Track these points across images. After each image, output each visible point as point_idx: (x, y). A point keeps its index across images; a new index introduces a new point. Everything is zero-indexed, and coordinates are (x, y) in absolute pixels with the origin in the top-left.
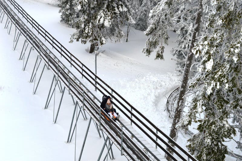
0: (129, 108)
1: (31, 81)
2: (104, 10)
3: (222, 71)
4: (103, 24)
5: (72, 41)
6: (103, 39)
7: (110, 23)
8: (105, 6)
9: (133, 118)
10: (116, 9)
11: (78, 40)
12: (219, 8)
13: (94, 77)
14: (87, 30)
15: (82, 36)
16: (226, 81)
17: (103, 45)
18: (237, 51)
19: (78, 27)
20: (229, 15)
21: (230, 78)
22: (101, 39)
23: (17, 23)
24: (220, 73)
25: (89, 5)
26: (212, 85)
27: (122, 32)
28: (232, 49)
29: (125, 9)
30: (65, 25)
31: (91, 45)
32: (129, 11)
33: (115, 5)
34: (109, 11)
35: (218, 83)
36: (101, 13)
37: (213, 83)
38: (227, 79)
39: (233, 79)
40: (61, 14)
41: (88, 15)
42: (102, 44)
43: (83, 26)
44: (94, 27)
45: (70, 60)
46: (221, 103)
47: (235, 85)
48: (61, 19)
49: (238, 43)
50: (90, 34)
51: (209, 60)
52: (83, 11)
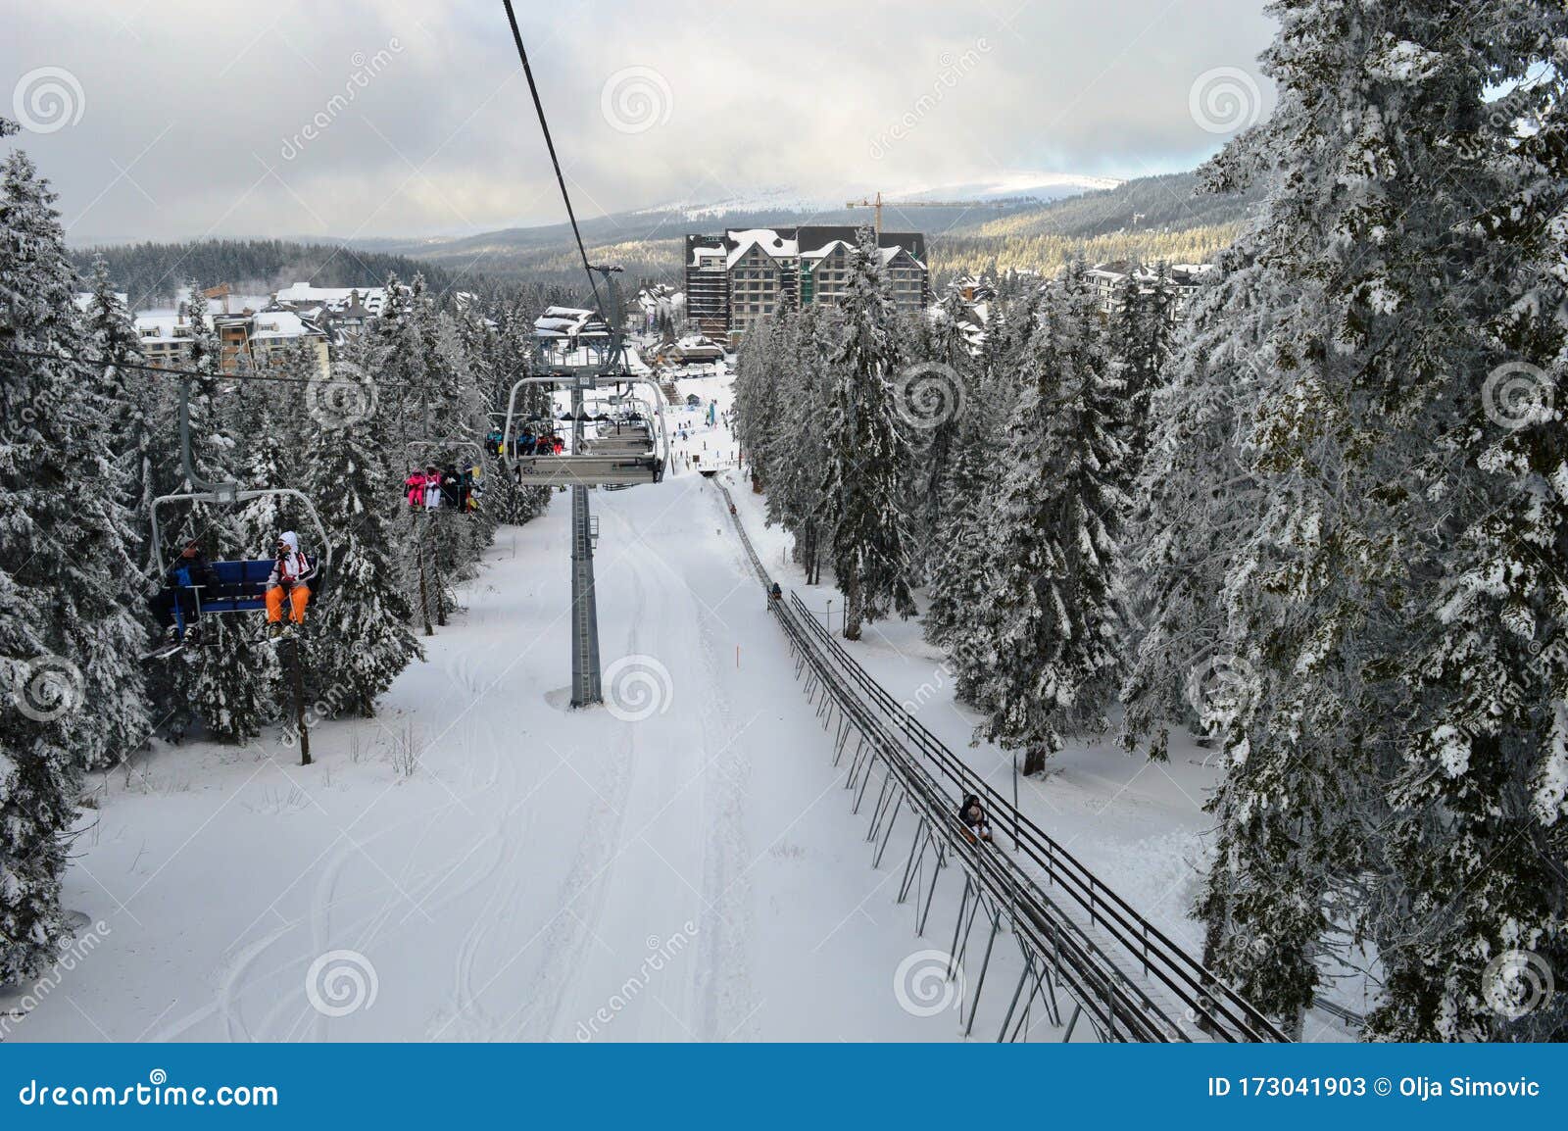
0: (1086, 881)
1: (871, 838)
2: (1055, 664)
3: (1274, 768)
4: (1054, 699)
5: (975, 744)
6: (1056, 736)
7: (1072, 696)
8: (1059, 653)
9: (1098, 908)
10: (1086, 659)
11: (991, 740)
12: (1254, 624)
13: (1011, 815)
14: (1014, 714)
15: (1001, 729)
16: (1282, 790)
17: (1056, 754)
18: (1295, 716)
19: (992, 707)
20: (1274, 638)
21: (1292, 784)
22: (1050, 737)
23: (844, 698)
24: (1267, 772)
25: (1018, 651)
26: (1250, 800)
27: (1105, 719)
28: (1285, 713)
29: (1110, 660)
30: (966, 707)
31: (1028, 755)
32: (1122, 665)
33: (1083, 650)
34: (1068, 666)
35: (1264, 796)
36: (1049, 671)
37: (1252, 795)
38: (1285, 785)
39: (1300, 785)
40: (956, 680)
41: (1016, 677)
42: (1053, 750)
43: (1003, 704)
44: (1031, 705)
45: (960, 780)
46: (1280, 846)
47: (1304, 801)
48: (955, 693)
49: (1299, 698)
50: (1021, 725)
51: (1238, 741)
52: (1003, 668)
